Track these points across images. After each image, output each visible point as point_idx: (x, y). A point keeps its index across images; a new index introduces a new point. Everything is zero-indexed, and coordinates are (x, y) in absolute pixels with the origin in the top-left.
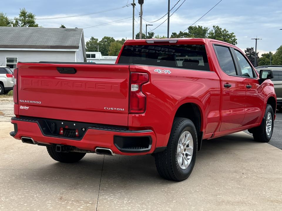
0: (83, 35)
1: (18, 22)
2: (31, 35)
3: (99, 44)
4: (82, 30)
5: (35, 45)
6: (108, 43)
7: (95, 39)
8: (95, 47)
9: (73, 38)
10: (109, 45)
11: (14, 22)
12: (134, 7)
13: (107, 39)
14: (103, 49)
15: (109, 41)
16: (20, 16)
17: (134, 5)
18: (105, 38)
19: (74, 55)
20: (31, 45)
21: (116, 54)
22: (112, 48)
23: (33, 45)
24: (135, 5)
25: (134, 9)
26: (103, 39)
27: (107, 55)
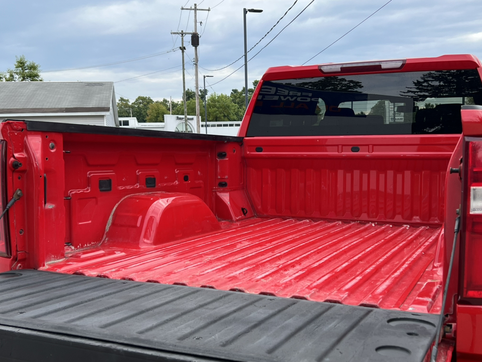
0: (114, 92)
1: (13, 76)
2: (35, 92)
3: (132, 107)
4: (111, 83)
5: (41, 107)
6: (145, 105)
7: (124, 100)
8: (126, 111)
9: (99, 96)
10: (146, 107)
11: (8, 76)
12: (183, 52)
13: (142, 99)
14: (137, 113)
15: (145, 103)
16: (17, 67)
17: (183, 49)
18: (139, 98)
19: (102, 120)
20: (34, 107)
21: (157, 120)
22: (151, 111)
23: (38, 107)
24: (185, 49)
25: (183, 54)
26: (137, 100)
27: (145, 121)
